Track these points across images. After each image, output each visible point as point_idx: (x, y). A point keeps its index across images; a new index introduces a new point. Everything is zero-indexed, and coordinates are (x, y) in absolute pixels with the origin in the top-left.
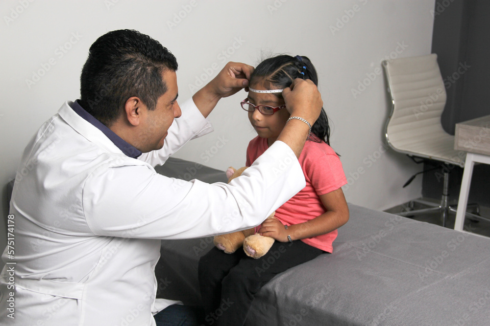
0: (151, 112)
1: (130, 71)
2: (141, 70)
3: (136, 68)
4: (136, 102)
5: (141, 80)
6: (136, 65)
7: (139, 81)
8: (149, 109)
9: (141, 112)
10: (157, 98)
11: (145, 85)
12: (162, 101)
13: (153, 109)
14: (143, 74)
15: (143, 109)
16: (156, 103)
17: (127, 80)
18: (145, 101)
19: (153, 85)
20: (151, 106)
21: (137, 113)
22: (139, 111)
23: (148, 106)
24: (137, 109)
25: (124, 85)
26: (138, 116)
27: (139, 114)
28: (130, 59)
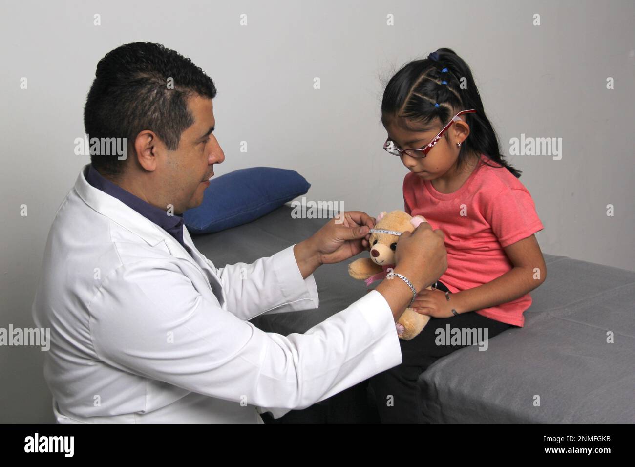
0: (171, 152)
1: (142, 94)
2: (157, 94)
3: (150, 91)
4: (150, 139)
5: (155, 108)
6: (149, 86)
7: (153, 107)
8: (169, 149)
9: (157, 153)
10: (179, 132)
11: (162, 114)
12: (186, 137)
13: (174, 149)
14: (159, 99)
15: (160, 148)
16: (178, 141)
17: (137, 106)
18: (163, 137)
19: (173, 114)
20: (171, 144)
21: (152, 154)
22: (155, 150)
23: (167, 144)
24: (152, 148)
25: (133, 113)
26: (153, 158)
27: (156, 155)
28: (142, 79)
